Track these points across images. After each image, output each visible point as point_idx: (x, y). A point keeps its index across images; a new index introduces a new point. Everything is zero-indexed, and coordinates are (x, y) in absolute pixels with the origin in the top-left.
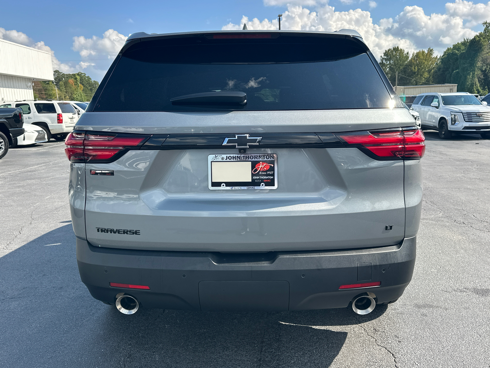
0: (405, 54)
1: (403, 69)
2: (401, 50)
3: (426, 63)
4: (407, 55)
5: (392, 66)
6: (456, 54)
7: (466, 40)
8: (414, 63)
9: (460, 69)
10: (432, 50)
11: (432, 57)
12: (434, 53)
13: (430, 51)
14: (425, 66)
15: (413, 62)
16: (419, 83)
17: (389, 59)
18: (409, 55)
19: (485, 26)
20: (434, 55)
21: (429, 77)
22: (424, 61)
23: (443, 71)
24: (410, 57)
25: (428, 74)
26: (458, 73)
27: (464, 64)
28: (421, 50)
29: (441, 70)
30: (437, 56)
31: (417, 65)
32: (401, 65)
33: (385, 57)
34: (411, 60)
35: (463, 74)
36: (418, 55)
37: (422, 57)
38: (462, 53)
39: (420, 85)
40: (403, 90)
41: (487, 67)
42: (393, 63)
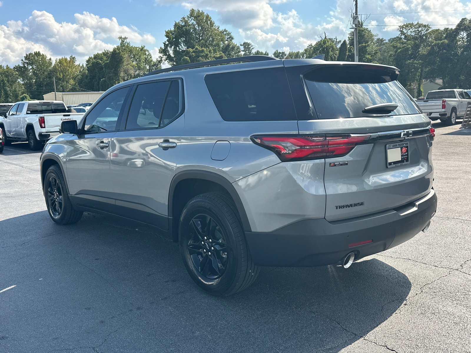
0: (48, 60)
1: (48, 75)
2: (43, 55)
3: (70, 70)
4: (50, 61)
5: (35, 71)
6: (100, 64)
7: (106, 51)
8: (58, 70)
9: (106, 78)
10: (74, 57)
11: (75, 65)
12: (76, 61)
13: (73, 59)
14: (70, 73)
15: (57, 68)
16: (66, 89)
17: (31, 64)
18: (52, 61)
19: (121, 40)
20: (77, 63)
21: (75, 84)
22: (68, 68)
23: (90, 79)
24: (54, 63)
25: (74, 81)
26: (105, 81)
27: (110, 73)
28: (64, 57)
29: (88, 78)
30: (79, 64)
31: (62, 72)
32: (45, 71)
33: (26, 61)
34: (55, 66)
35: (110, 83)
36: (61, 62)
37: (65, 64)
38: (106, 63)
39: (68, 91)
40: (61, 96)
41: (128, 77)
42: (36, 68)
